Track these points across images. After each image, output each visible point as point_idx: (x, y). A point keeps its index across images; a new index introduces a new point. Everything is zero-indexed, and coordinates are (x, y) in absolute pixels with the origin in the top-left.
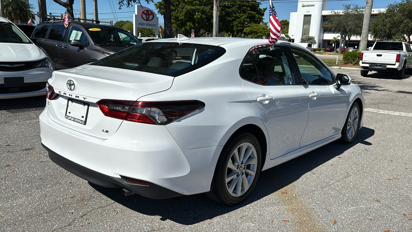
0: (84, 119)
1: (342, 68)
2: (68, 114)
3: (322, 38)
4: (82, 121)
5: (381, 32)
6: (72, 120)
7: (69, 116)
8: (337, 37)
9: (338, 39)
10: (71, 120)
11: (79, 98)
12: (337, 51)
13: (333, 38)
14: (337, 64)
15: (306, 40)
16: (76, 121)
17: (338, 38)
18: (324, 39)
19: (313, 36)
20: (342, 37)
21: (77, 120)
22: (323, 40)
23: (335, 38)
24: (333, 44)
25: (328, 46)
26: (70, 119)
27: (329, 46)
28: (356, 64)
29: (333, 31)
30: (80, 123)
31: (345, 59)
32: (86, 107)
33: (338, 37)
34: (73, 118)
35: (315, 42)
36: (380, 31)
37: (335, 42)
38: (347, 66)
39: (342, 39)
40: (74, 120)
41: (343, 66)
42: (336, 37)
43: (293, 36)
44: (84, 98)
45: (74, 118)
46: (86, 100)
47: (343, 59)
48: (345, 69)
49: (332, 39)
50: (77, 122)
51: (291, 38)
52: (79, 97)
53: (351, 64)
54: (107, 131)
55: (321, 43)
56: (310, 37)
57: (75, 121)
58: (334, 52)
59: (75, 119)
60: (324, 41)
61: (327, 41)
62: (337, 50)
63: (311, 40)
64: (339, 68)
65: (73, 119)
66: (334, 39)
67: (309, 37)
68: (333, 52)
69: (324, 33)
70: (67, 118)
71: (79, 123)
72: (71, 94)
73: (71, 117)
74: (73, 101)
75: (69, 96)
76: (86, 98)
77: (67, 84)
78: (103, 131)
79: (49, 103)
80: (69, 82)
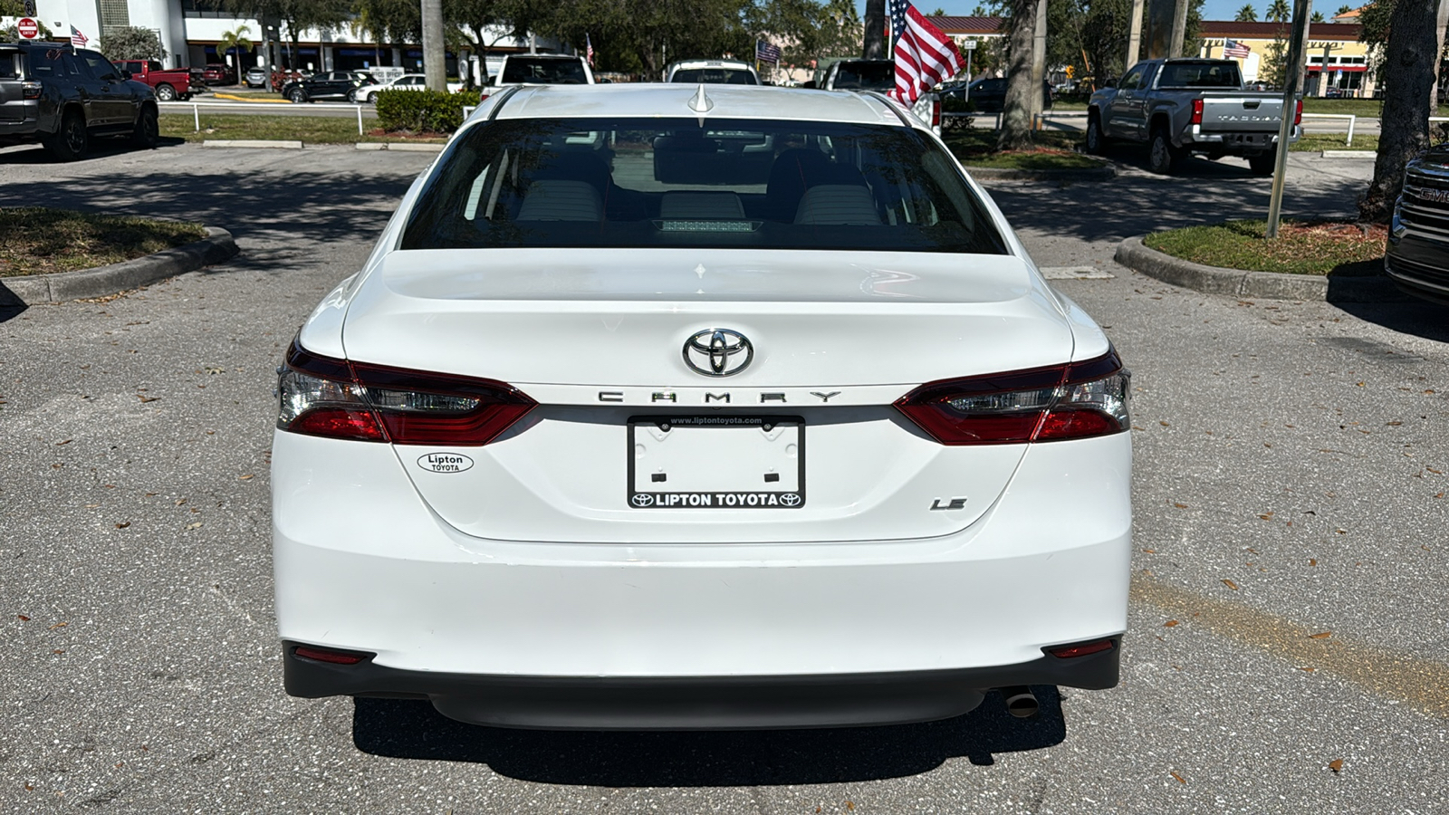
1: (391, 146)
2: (644, 484)
3: (181, 34)
4: (780, 494)
5: (396, 14)
6: (699, 506)
8: (238, 33)
9: (242, 39)
10: (689, 505)
11: (784, 401)
12: (247, 81)
13: (225, 36)
14: (364, 133)
15: (124, 44)
16: (730, 504)
17: (244, 37)
18: (189, 38)
19: (148, 28)
20: (265, 31)
21: (742, 498)
22: (187, 41)
23: (229, 34)
24: (229, 59)
25: (213, 65)
26: (678, 505)
27: (217, 65)
28: (424, 130)
29: (232, 10)
30: (772, 506)
31: (388, 115)
33: (241, 34)
35: (164, 52)
36: (395, 12)
37: (232, 48)
38: (397, 139)
39: (269, 38)
40: (715, 500)
41: (392, 142)
42: (234, 33)
43: (59, 25)
44: (819, 394)
45: (715, 494)
46: (831, 402)
47: (379, 114)
48: (403, 149)
49: (219, 37)
50: (746, 505)
51: (54, 35)
52: (786, 398)
53: (408, 132)
54: (957, 504)
55: (183, 52)
56: (137, 31)
57: (725, 505)
58: (237, 86)
59: (719, 496)
60: (193, 46)
61: (200, 45)
62: (248, 78)
63: (144, 41)
64: (381, 149)
65: (707, 500)
66: (227, 39)
67: (135, 32)
68: (234, 87)
69: (184, 17)
71: (758, 506)
72: (718, 392)
73: (679, 494)
74: (673, 421)
75: (703, 403)
76: (834, 394)
77: (685, 351)
78: (935, 507)
79: (455, 464)
80: (705, 341)
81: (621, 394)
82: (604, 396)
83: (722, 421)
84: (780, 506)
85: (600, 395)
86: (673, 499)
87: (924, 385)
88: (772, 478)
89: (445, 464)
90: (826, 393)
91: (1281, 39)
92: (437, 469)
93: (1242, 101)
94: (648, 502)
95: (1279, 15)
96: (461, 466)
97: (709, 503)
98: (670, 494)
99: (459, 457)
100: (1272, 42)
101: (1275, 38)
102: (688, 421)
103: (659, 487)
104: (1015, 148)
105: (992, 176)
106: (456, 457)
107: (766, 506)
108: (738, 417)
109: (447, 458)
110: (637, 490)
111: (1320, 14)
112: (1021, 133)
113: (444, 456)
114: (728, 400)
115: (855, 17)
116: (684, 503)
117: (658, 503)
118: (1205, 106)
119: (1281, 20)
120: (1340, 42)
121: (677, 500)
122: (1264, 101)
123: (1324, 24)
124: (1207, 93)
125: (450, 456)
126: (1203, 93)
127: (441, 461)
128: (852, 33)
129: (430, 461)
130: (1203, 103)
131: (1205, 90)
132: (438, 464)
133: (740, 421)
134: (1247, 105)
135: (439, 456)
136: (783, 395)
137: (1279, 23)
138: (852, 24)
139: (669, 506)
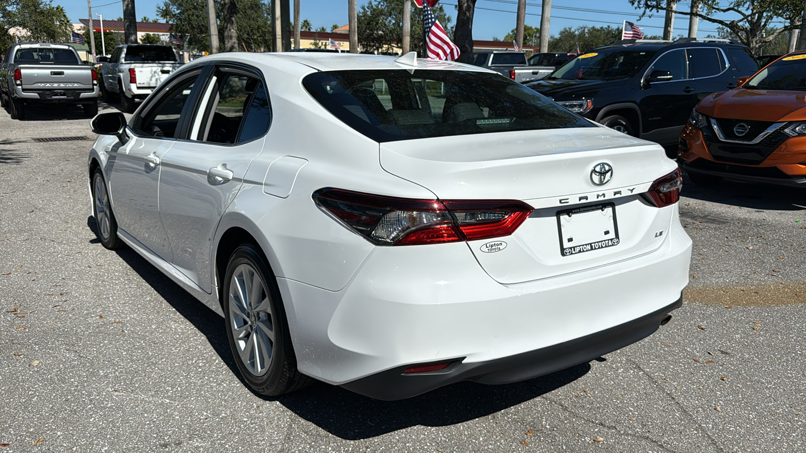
0: (612, 235)
2: (566, 245)
4: (611, 240)
6: (587, 251)
7: (574, 247)
10: (583, 251)
16: (597, 247)
21: (600, 244)
26: (580, 251)
30: (611, 246)
32: (609, 210)
34: (588, 244)
40: (591, 247)
45: (591, 244)
50: (602, 247)
57: (595, 249)
59: (593, 245)
65: (589, 247)
70: (572, 254)
71: (606, 246)
72: (601, 193)
73: (579, 246)
74: (573, 211)
75: (596, 200)
76: (634, 189)
77: (591, 175)
78: (656, 236)
79: (499, 246)
80: (598, 169)
81: (568, 199)
82: (562, 201)
83: (589, 208)
84: (613, 245)
85: (560, 201)
86: (577, 249)
87: (654, 181)
88: (607, 233)
89: (494, 247)
90: (631, 189)
91: (316, 40)
92: (490, 251)
93: (531, 71)
94: (570, 252)
95: (306, 27)
96: (502, 247)
97: (590, 249)
98: (576, 247)
99: (500, 242)
100: (313, 41)
101: (314, 39)
102: (578, 210)
103: (571, 244)
104: (236, 97)
105: (231, 111)
106: (499, 243)
107: (609, 246)
108: (594, 205)
109: (495, 244)
110: (565, 247)
111: (324, 28)
112: (238, 88)
113: (493, 243)
114: (604, 197)
115: (67, 19)
116: (582, 250)
117: (573, 252)
118: (516, 74)
119: (308, 30)
120: (341, 43)
121: (579, 249)
122: (540, 71)
123: (327, 33)
124: (517, 68)
125: (496, 243)
126: (515, 68)
127: (492, 246)
128: (66, 29)
129: (487, 247)
130: (515, 73)
131: (516, 66)
132: (490, 248)
133: (595, 208)
134: (533, 73)
135: (491, 244)
136: (621, 192)
137: (306, 32)
138: (66, 24)
139: (577, 253)
